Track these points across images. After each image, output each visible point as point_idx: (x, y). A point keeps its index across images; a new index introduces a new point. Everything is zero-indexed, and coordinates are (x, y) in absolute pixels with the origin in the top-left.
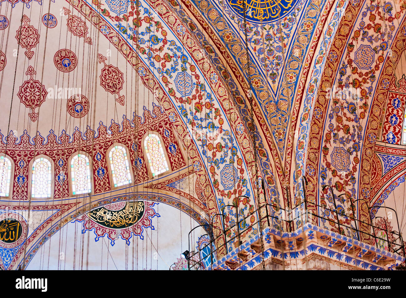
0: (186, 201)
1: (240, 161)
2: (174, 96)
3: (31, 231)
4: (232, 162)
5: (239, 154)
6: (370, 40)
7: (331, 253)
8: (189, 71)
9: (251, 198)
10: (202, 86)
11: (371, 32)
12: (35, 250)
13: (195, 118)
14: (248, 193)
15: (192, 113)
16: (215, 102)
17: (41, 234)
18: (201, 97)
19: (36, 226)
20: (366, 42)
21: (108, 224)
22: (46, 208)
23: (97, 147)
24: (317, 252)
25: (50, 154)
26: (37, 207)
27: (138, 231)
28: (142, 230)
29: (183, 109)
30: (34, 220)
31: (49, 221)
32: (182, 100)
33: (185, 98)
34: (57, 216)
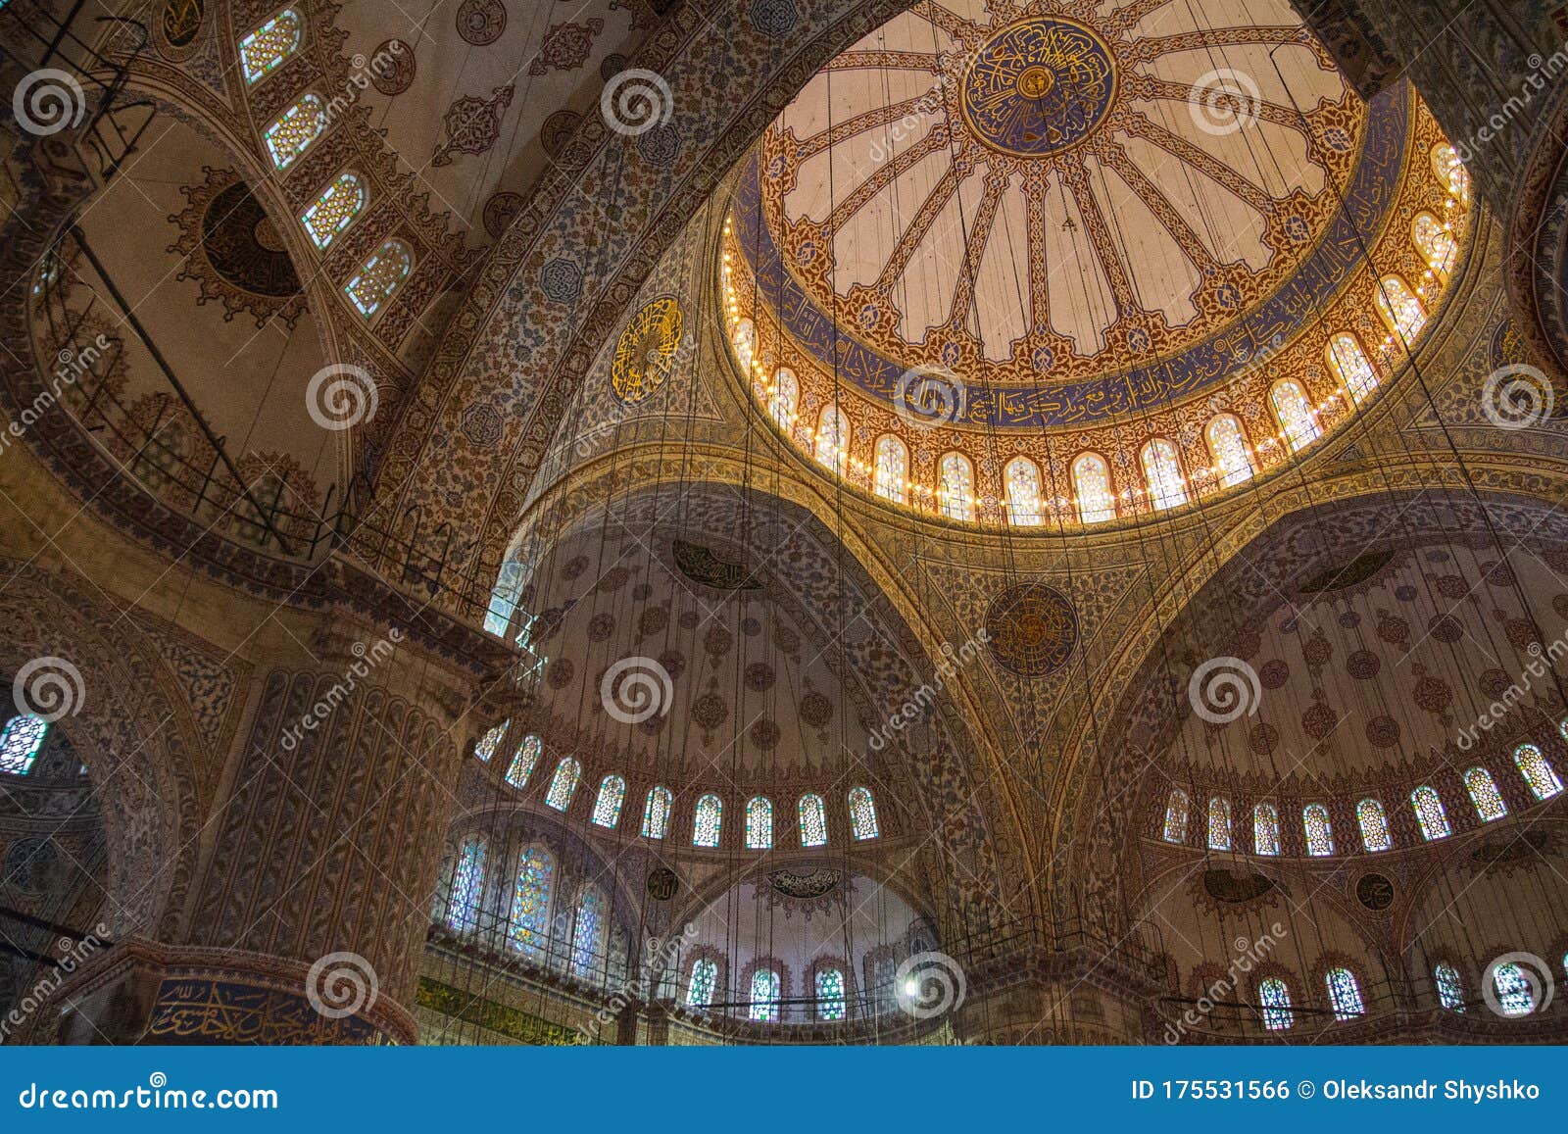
0: (899, 880)
1: (987, 848)
2: (905, 749)
3: (691, 888)
4: (977, 846)
5: (987, 838)
6: (1149, 717)
7: (1099, 981)
8: (933, 727)
10: (948, 748)
11: (1152, 707)
13: (931, 782)
16: (962, 769)
17: (703, 893)
18: (942, 759)
19: (698, 882)
20: (1145, 719)
21: (787, 891)
22: (713, 861)
23: (784, 790)
25: (721, 791)
26: (699, 859)
27: (824, 904)
28: (829, 905)
29: (914, 767)
30: (694, 875)
31: (715, 877)
32: (914, 757)
33: (920, 756)
34: (724, 873)
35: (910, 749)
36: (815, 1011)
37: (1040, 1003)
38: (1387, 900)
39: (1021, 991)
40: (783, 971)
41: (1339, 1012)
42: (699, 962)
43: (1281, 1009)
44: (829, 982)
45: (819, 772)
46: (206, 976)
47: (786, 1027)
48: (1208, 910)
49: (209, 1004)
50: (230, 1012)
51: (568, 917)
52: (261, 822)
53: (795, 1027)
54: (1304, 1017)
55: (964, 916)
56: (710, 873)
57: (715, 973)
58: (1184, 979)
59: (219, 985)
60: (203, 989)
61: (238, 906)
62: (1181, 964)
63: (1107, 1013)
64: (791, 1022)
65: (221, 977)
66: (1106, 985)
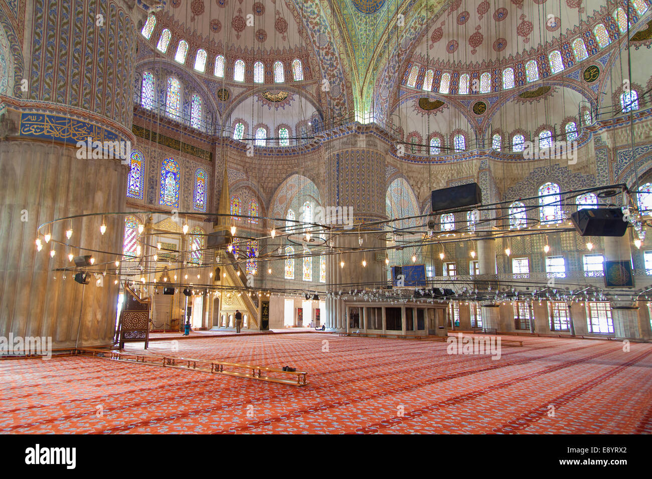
0: (310, 97)
1: (343, 85)
2: (315, 44)
3: (234, 97)
4: (339, 84)
7: (377, 135)
8: (327, 35)
9: (346, 104)
10: (332, 43)
11: (412, 30)
12: (235, 107)
13: (324, 58)
14: (345, 101)
15: (322, 55)
17: (238, 99)
18: (329, 49)
19: (236, 95)
21: (269, 100)
22: (241, 86)
23: (268, 60)
24: (372, 134)
25: (244, 59)
26: (237, 86)
27: (283, 105)
28: (284, 105)
29: (318, 52)
30: (235, 92)
31: (242, 93)
32: (319, 48)
33: (321, 47)
34: (246, 91)
35: (317, 44)
36: (279, 142)
37: (356, 141)
38: (483, 111)
39: (350, 137)
40: (267, 128)
41: (457, 149)
42: (238, 124)
43: (437, 147)
44: (283, 133)
45: (281, 53)
46: (41, 112)
47: (269, 148)
48: (418, 113)
49: (45, 124)
50: (56, 127)
51: (188, 105)
52: (50, 48)
53: (271, 148)
54: (444, 151)
55: (332, 110)
56: (241, 91)
57: (243, 128)
58: (405, 137)
59: (48, 116)
60: (41, 118)
61: (48, 84)
62: (405, 131)
63: (379, 146)
64: (270, 146)
65: (48, 113)
66: (379, 136)
